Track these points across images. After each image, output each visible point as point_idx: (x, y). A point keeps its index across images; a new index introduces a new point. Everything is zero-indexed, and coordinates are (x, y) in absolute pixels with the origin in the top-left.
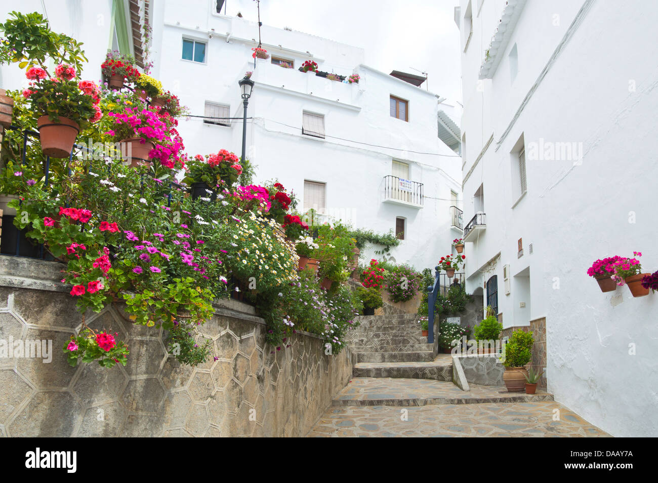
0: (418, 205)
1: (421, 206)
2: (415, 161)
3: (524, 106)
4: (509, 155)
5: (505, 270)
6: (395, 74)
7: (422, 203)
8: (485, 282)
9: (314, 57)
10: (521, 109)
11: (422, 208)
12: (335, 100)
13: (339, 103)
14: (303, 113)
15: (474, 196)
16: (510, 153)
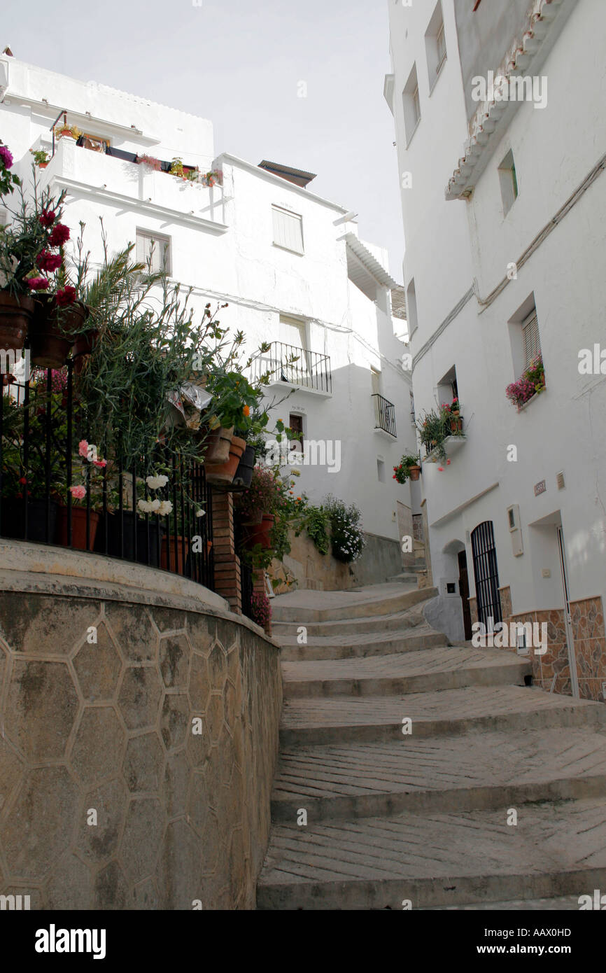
0: (324, 393)
1: (328, 394)
2: (316, 317)
3: (533, 252)
4: (507, 325)
5: (511, 513)
6: (267, 166)
7: (329, 389)
8: (468, 532)
9: (143, 135)
10: (528, 254)
11: (330, 397)
12: (186, 212)
13: (192, 217)
14: (137, 234)
15: (436, 386)
16: (509, 322)
